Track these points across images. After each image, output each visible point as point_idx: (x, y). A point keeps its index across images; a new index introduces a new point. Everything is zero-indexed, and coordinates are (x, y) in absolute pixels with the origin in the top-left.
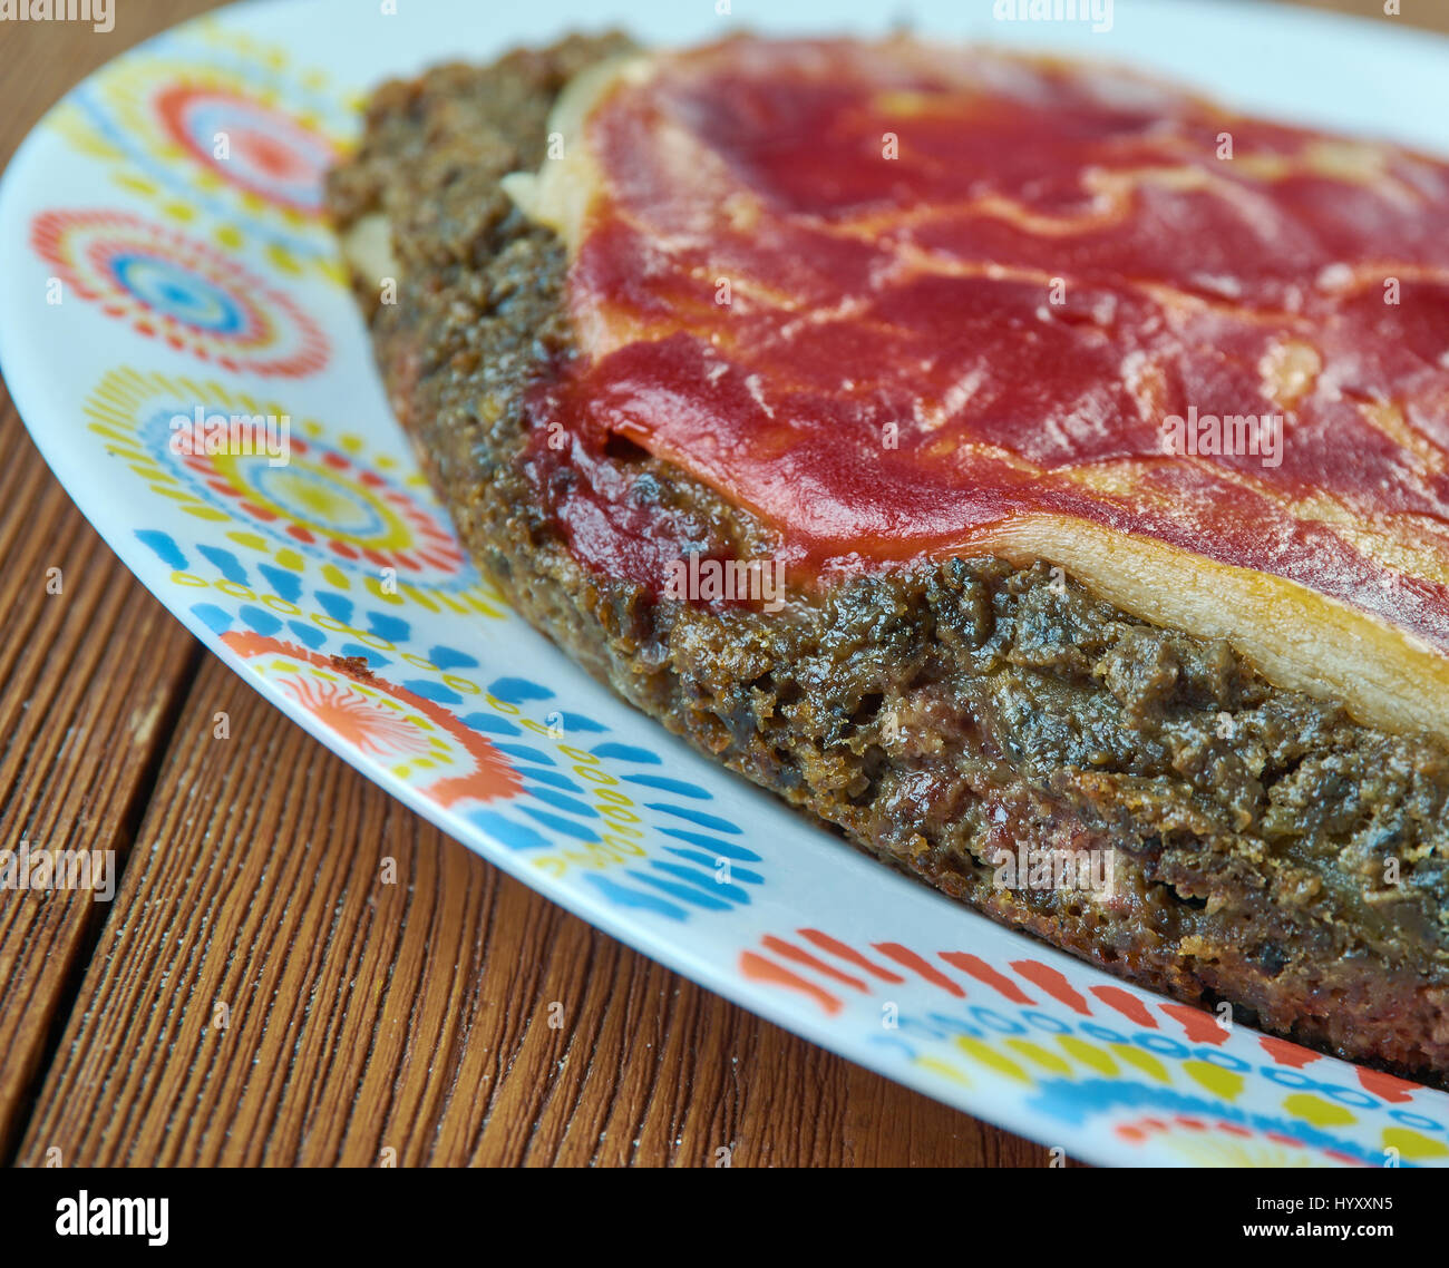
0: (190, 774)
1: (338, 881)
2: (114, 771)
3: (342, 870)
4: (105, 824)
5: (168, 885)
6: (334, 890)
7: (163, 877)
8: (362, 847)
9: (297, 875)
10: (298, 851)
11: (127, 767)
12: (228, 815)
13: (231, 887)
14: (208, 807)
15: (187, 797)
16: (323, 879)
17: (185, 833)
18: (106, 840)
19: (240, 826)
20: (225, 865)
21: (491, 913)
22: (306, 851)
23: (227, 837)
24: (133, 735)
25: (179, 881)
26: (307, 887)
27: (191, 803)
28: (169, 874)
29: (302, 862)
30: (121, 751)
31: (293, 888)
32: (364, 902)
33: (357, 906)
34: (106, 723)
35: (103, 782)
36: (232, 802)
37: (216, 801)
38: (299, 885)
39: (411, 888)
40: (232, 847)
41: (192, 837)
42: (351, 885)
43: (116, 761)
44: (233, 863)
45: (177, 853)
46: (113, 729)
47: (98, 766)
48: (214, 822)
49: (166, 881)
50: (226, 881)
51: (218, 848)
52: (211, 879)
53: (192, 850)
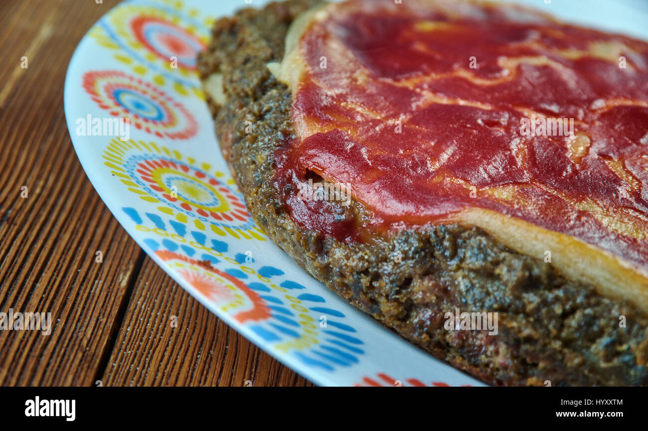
0: (142, 299)
1: (199, 344)
2: (113, 298)
3: (200, 339)
4: (109, 320)
5: (133, 345)
6: (197, 348)
7: (131, 341)
8: (208, 330)
9: (183, 341)
10: (183, 331)
11: (117, 296)
12: (156, 316)
13: (157, 346)
14: (149, 312)
15: (141, 308)
16: (193, 343)
17: (140, 323)
18: (109, 327)
19: (161, 321)
20: (155, 337)
21: (258, 358)
22: (186, 331)
23: (156, 326)
24: (120, 283)
25: (137, 343)
26: (187, 345)
27: (142, 311)
28: (133, 341)
29: (185, 336)
30: (115, 289)
31: (181, 347)
32: (209, 353)
33: (206, 354)
34: (110, 278)
35: (108, 303)
36: (158, 311)
37: (152, 310)
38: (184, 345)
39: (227, 347)
40: (158, 329)
41: (142, 325)
42: (204, 345)
43: (113, 294)
44: (158, 336)
45: (137, 331)
46: (112, 280)
47: (107, 296)
48: (151, 319)
49: (132, 344)
50: (155, 344)
51: (152, 330)
52: (150, 342)
53: (142, 331)
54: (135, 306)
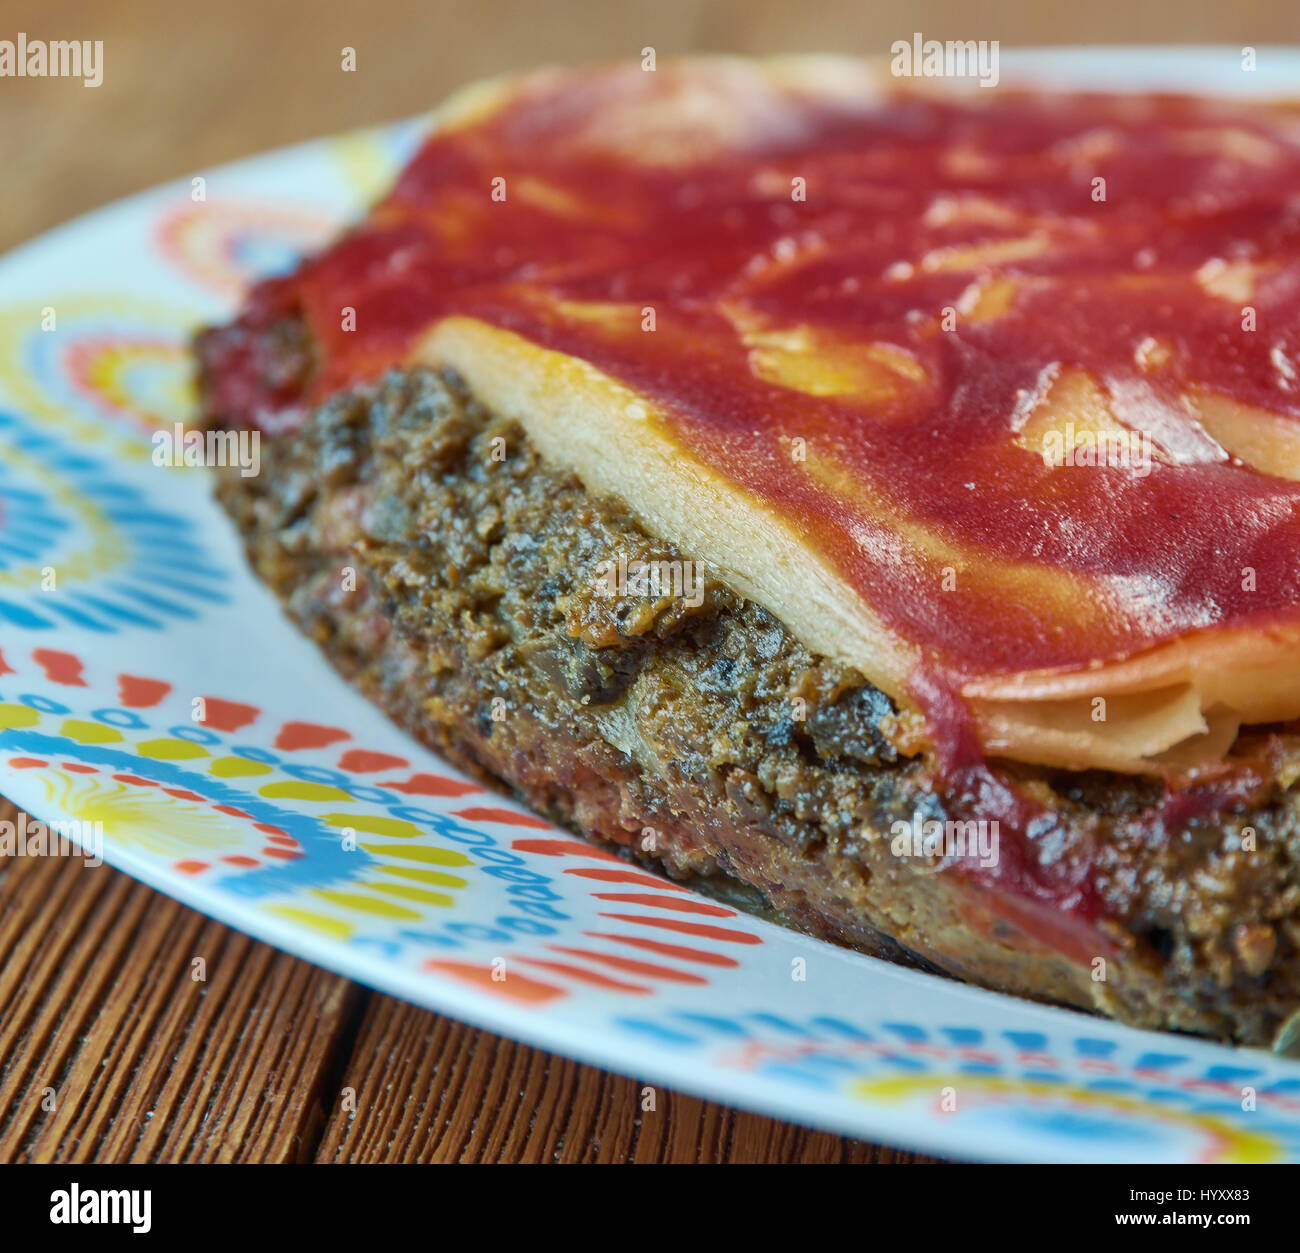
0: (388, 1039)
1: (557, 1124)
2: (302, 1044)
3: (559, 1113)
4: (294, 1097)
5: (368, 1150)
6: (552, 1135)
7: (362, 1142)
8: (581, 1088)
9: (510, 1124)
10: (510, 1100)
11: (316, 1038)
12: (432, 1075)
13: (437, 1144)
14: (409, 1069)
15: (385, 1062)
16: (538, 1126)
17: (384, 1097)
18: (295, 1111)
19: (446, 1083)
20: (430, 1124)
21: (729, 1136)
22: (519, 1099)
23: (431, 1097)
24: (321, 1007)
25: (379, 1145)
26: (522, 1135)
27: (389, 1068)
28: (368, 1141)
29: (515, 1111)
30: (309, 1023)
31: (506, 1137)
32: (586, 1142)
33: (579, 1147)
34: (291, 999)
35: (290, 1056)
36: (436, 1061)
37: (418, 1062)
38: (513, 1134)
39: (639, 1123)
40: (436, 1106)
41: (392, 1101)
42: (571, 1126)
43: (304, 1034)
44: (438, 1121)
45: (376, 1118)
46: (300, 1003)
47: (285, 1041)
48: (416, 1086)
49: (365, 1148)
50: (432, 1140)
51: (422, 1109)
52: (415, 1139)
53: (393, 1113)
54: (368, 1060)
